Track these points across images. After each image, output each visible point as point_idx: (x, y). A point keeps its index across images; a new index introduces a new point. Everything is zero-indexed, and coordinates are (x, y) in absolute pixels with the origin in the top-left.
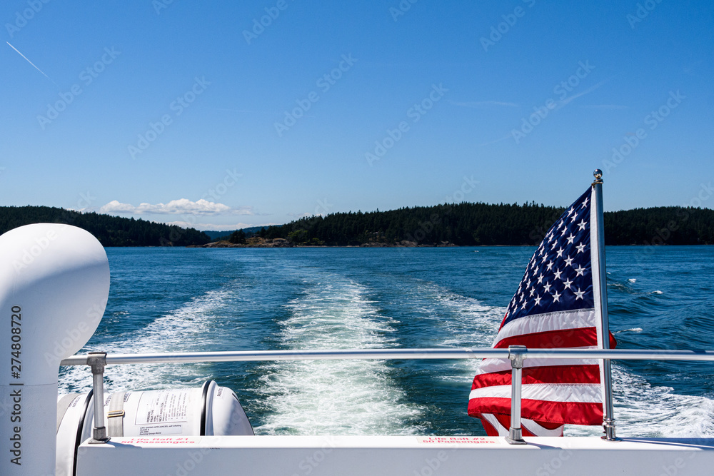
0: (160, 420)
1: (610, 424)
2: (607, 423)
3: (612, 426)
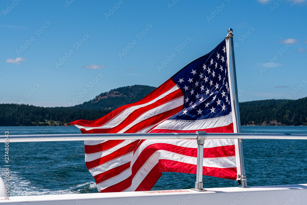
1: (244, 178)
2: (242, 178)
3: (245, 180)
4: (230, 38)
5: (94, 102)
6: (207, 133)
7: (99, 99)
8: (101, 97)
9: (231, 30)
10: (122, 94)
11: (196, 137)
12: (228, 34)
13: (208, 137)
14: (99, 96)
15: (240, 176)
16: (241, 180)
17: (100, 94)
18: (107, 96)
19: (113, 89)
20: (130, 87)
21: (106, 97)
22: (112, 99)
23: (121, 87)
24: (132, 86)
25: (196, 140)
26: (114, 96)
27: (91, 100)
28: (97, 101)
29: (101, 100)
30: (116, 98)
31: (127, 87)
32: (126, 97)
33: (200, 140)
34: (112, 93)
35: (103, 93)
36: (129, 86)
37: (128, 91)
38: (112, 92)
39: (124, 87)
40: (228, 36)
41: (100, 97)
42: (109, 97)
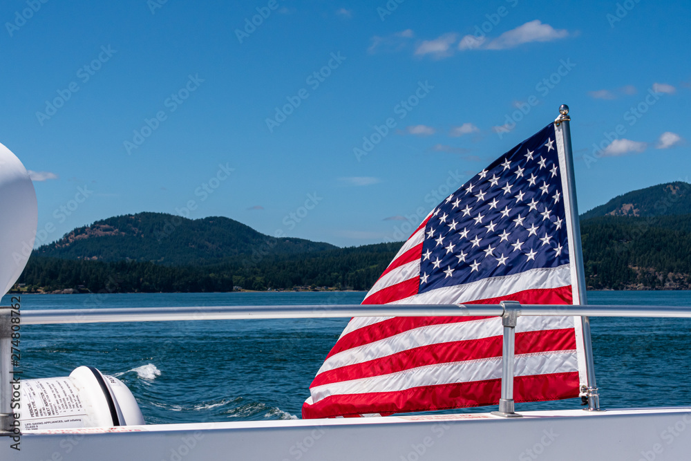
0: (50, 414)
1: (594, 392)
2: (589, 392)
3: (596, 395)
4: (564, 123)
5: (61, 245)
6: (522, 305)
7: (71, 240)
8: (75, 236)
9: (566, 107)
10: (117, 230)
11: (500, 313)
12: (560, 116)
13: (524, 313)
14: (71, 233)
15: (586, 389)
16: (587, 395)
17: (73, 229)
18: (86, 234)
19: (99, 220)
20: (132, 216)
21: (85, 236)
22: (99, 239)
23: (115, 216)
24: (136, 214)
25: (500, 318)
26: (100, 233)
27: (54, 242)
28: (67, 244)
29: (76, 242)
30: (106, 237)
31: (126, 215)
32: (125, 235)
33: (508, 318)
34: (98, 228)
35: (79, 229)
36: (130, 215)
37: (130, 225)
38: (96, 225)
39: (122, 216)
40: (558, 118)
41: (73, 236)
42: (91, 236)
